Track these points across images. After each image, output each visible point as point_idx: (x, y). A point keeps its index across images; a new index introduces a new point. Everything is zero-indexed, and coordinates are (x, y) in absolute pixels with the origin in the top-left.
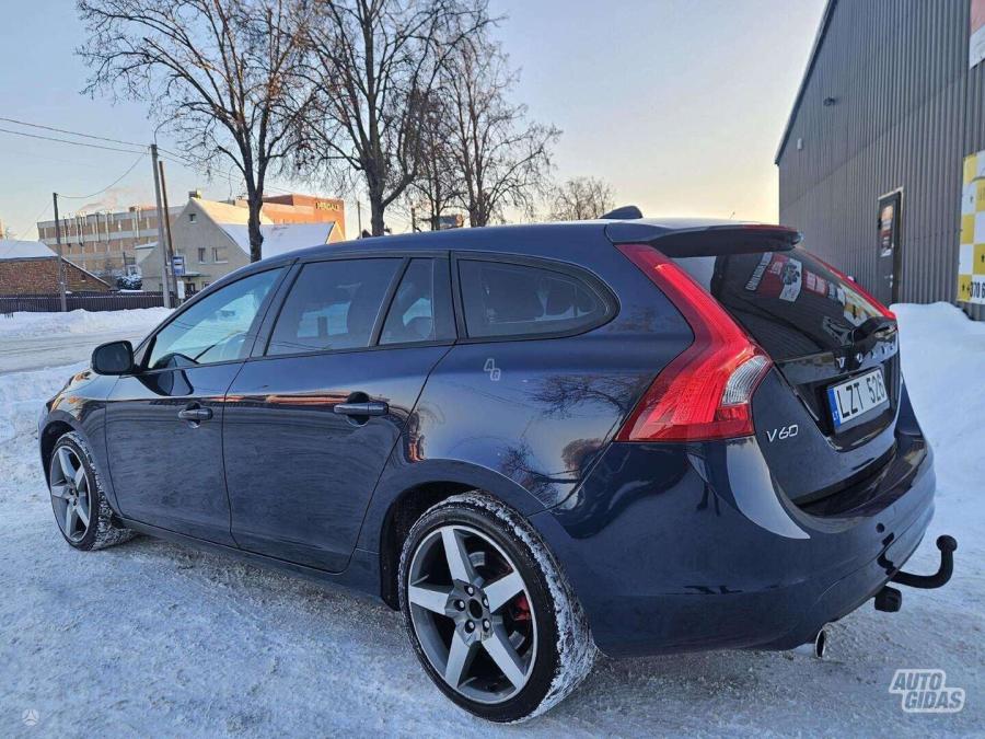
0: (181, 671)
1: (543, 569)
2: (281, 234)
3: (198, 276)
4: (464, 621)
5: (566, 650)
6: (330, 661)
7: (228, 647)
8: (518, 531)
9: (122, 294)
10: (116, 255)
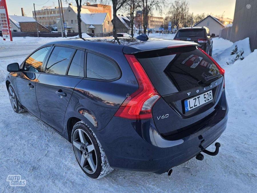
0: (24, 152)
1: (99, 145)
2: (93, 16)
3: (71, 28)
4: (84, 153)
5: (104, 166)
6: (59, 154)
7: (38, 146)
8: (94, 134)
9: (53, 33)
10: (52, 21)
